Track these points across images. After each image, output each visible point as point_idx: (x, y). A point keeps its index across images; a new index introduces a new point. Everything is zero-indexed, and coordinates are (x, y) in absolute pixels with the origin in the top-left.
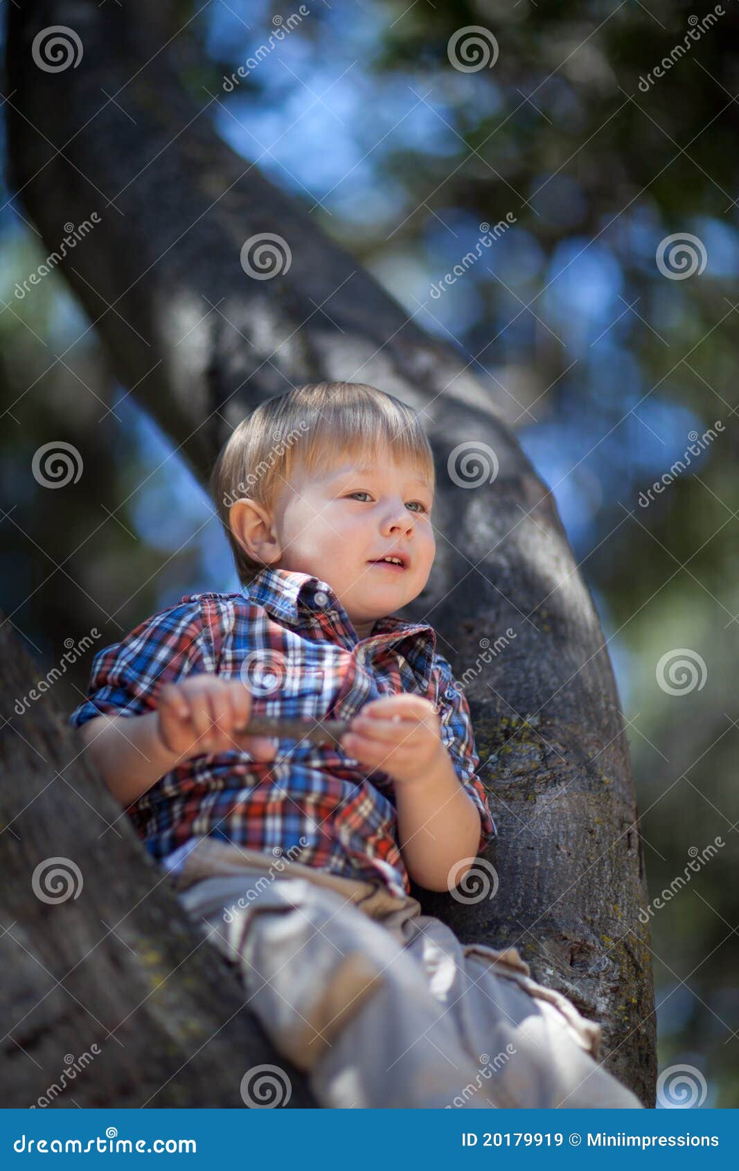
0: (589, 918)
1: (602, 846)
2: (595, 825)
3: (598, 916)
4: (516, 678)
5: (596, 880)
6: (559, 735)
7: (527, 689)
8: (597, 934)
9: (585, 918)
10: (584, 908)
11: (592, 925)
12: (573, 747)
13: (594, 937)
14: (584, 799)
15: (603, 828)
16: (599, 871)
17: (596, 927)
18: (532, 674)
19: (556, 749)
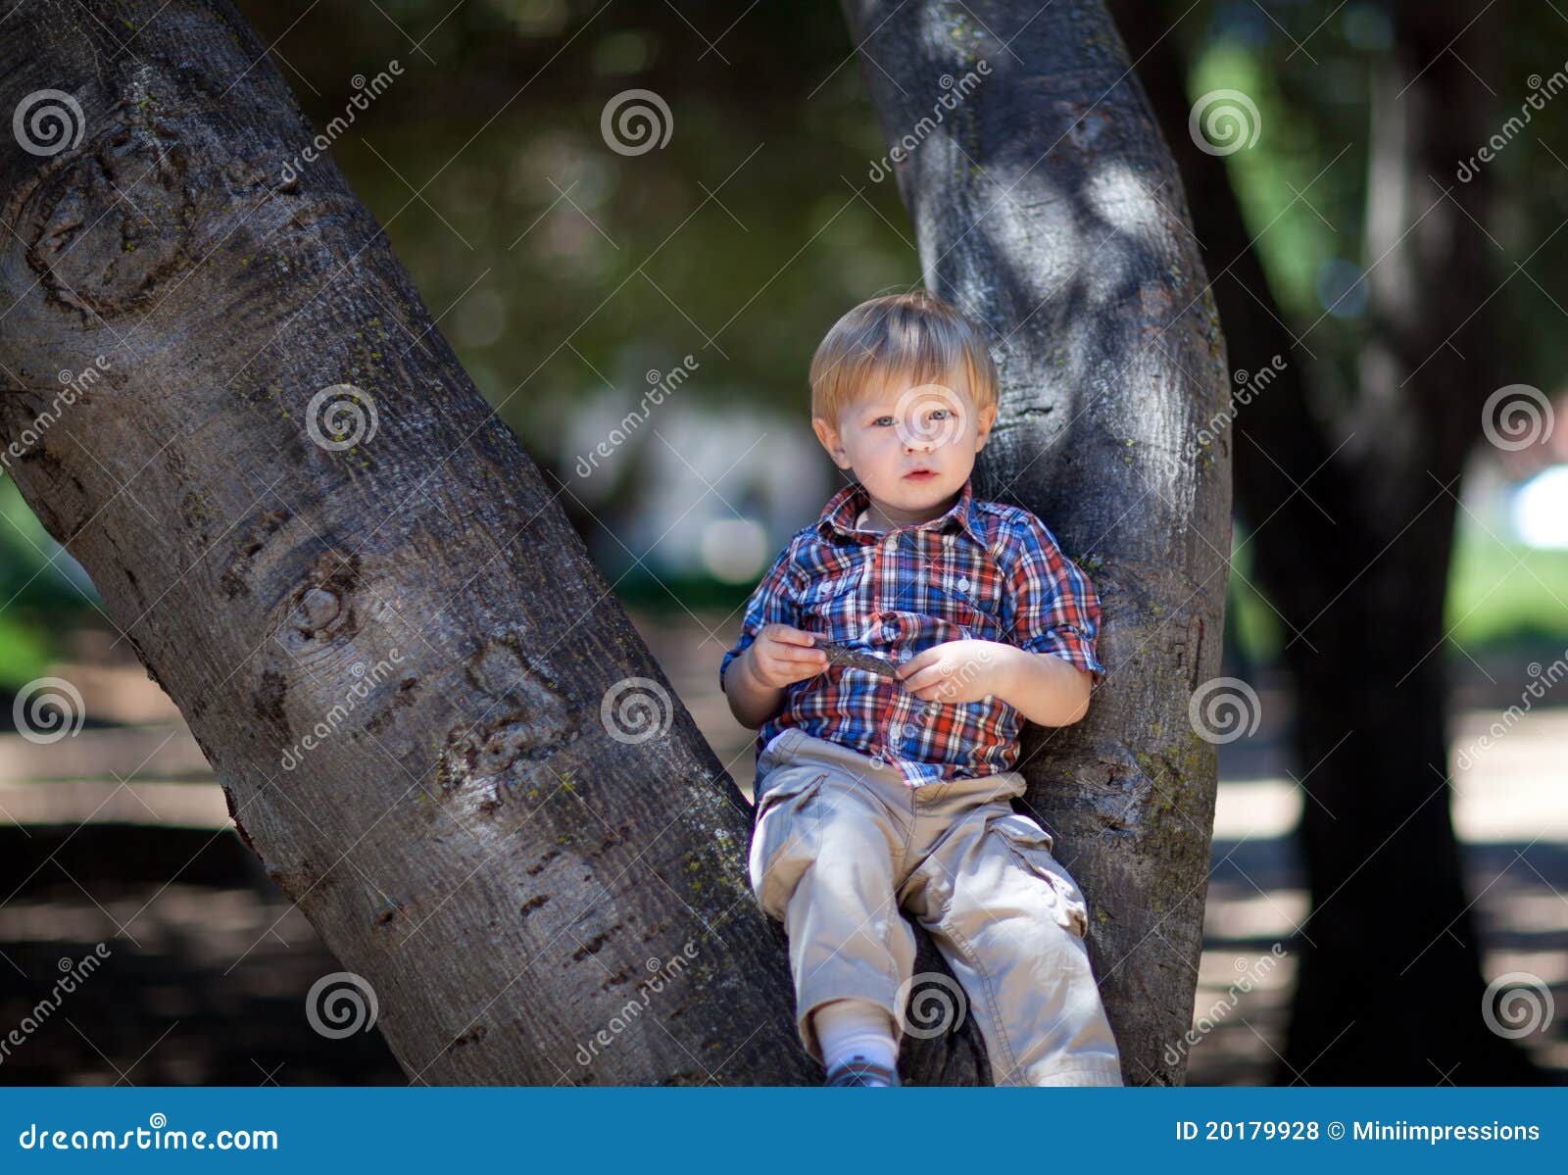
0: (1128, 740)
1: (1146, 674)
2: (1140, 655)
3: (1136, 738)
4: (1092, 515)
5: (1138, 705)
6: (1118, 574)
7: (1098, 527)
8: (1134, 754)
9: (1123, 741)
10: (1123, 732)
11: (1131, 746)
12: (1130, 585)
13: (1130, 757)
14: (1131, 634)
15: (1149, 657)
16: (1142, 696)
17: (1135, 748)
18: (1105, 512)
19: (1112, 588)
